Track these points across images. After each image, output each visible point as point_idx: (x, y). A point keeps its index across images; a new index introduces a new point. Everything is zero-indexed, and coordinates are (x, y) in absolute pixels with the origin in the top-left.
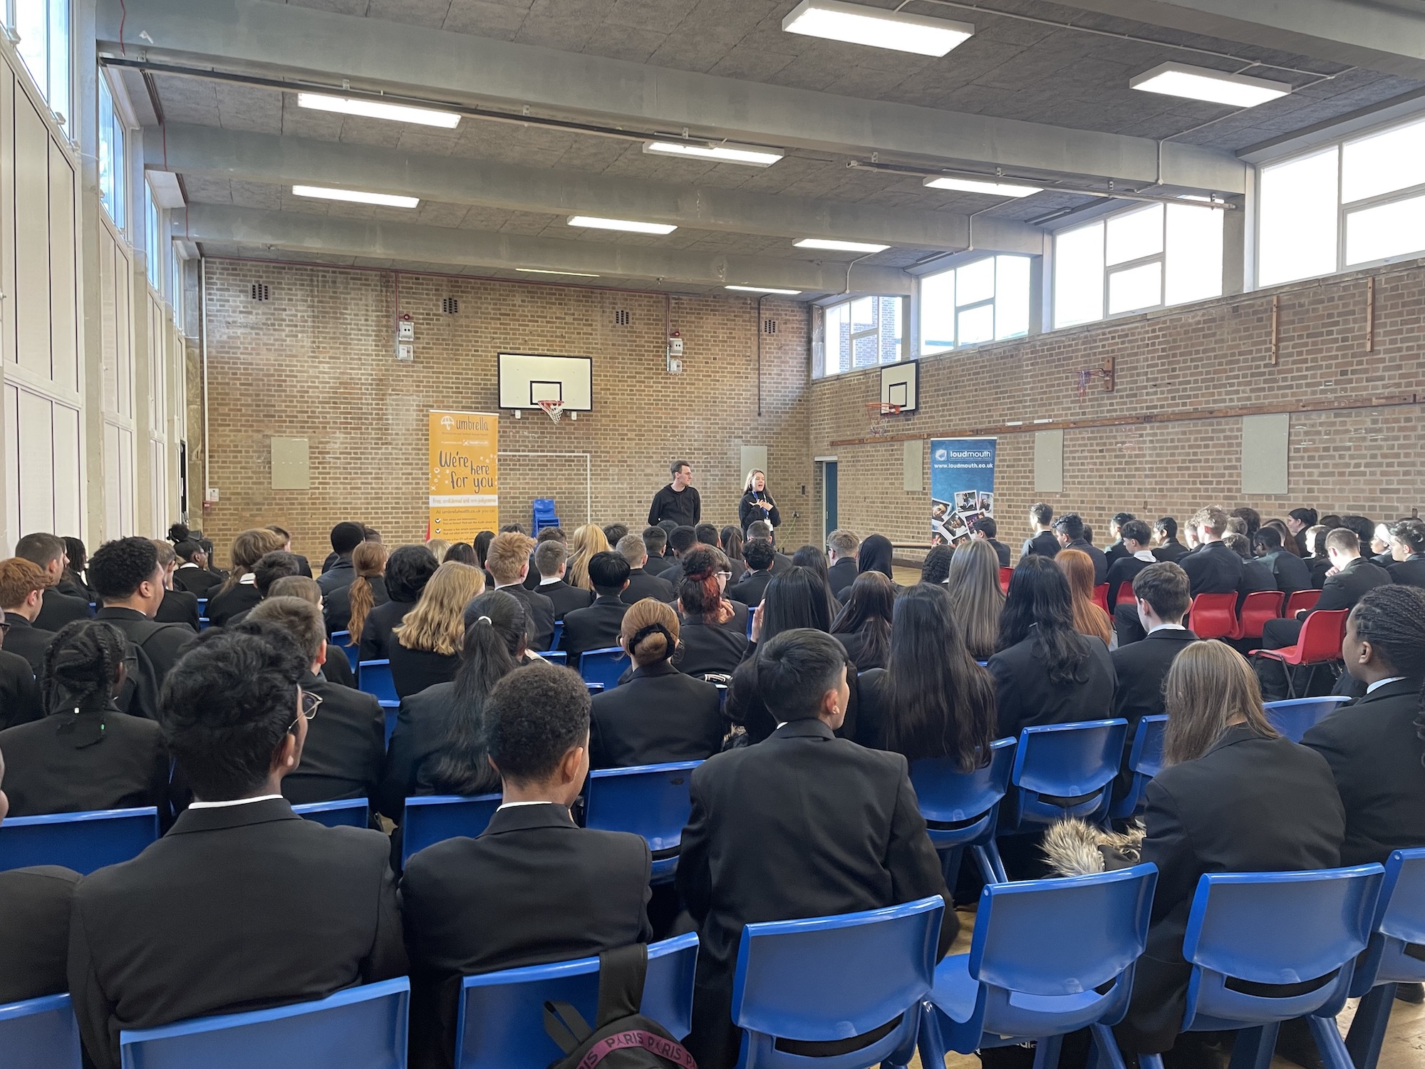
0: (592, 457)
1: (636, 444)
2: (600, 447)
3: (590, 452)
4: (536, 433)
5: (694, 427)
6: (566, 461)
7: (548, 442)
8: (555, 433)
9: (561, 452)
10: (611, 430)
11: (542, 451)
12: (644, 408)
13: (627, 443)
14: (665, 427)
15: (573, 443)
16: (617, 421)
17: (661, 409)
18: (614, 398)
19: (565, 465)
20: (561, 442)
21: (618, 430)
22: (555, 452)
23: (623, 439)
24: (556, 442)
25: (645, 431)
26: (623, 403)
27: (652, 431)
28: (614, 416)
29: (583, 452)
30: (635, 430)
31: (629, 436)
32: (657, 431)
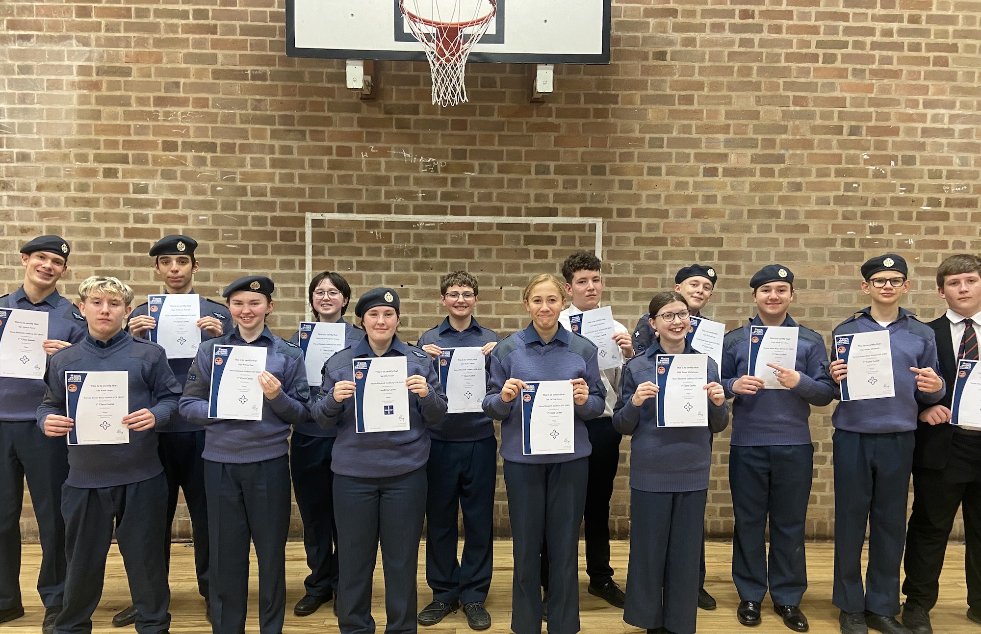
0: (610, 228)
1: (755, 187)
2: (637, 198)
3: (605, 213)
4: (440, 154)
5: (949, 133)
6: (529, 240)
7: (476, 183)
8: (498, 155)
9: (515, 212)
10: (673, 143)
11: (456, 211)
12: (785, 72)
13: (723, 187)
14: (854, 131)
15: (551, 184)
16: (696, 114)
17: (842, 73)
18: (690, 42)
19: (525, 254)
20: (516, 183)
21: (695, 143)
22: (498, 212)
23: (711, 172)
24: (499, 183)
25: (786, 145)
26: (715, 57)
27: (807, 144)
28: (689, 100)
29: (584, 213)
30: (753, 144)
31: (733, 160)
32: (827, 144)
